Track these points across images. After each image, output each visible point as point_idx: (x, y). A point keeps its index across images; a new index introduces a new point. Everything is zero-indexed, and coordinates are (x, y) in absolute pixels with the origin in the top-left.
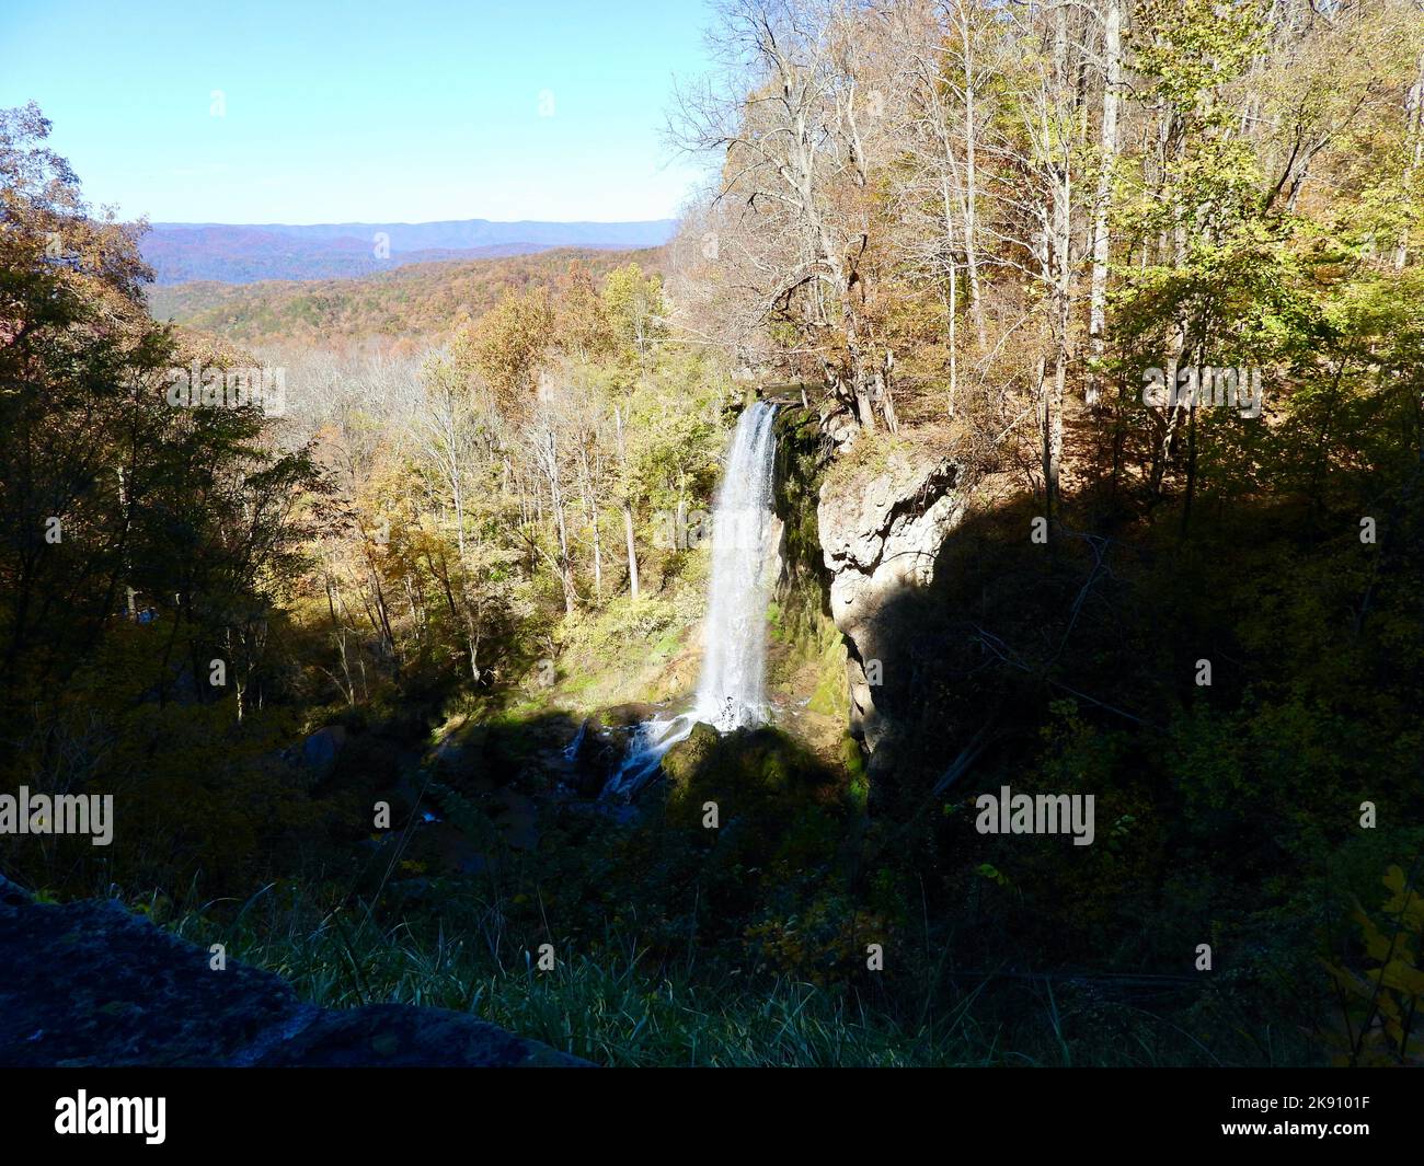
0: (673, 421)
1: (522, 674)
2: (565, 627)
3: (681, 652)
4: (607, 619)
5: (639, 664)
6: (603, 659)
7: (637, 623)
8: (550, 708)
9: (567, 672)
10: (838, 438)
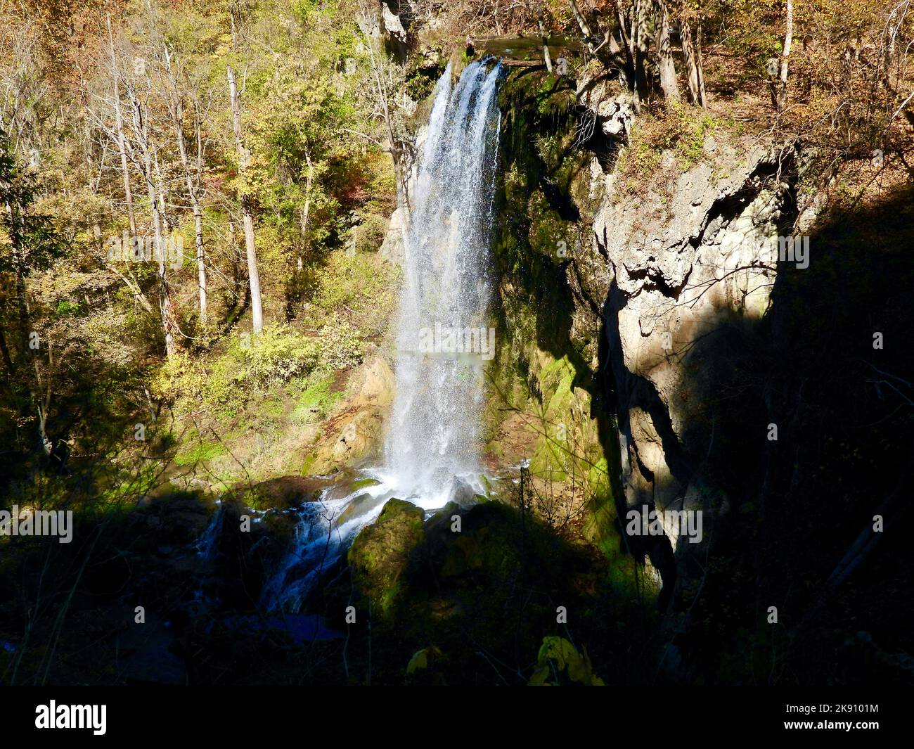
0: (297, 89)
1: (111, 443)
2: (168, 377)
3: (338, 405)
4: (224, 364)
5: (282, 424)
6: (225, 418)
7: (270, 367)
8: (162, 488)
9: (176, 437)
10: (605, 113)
